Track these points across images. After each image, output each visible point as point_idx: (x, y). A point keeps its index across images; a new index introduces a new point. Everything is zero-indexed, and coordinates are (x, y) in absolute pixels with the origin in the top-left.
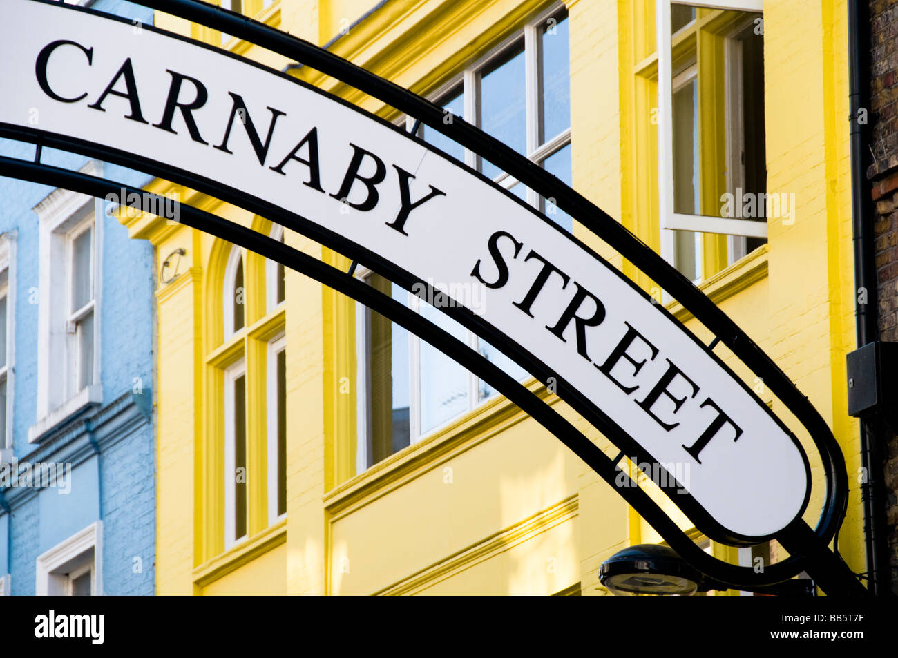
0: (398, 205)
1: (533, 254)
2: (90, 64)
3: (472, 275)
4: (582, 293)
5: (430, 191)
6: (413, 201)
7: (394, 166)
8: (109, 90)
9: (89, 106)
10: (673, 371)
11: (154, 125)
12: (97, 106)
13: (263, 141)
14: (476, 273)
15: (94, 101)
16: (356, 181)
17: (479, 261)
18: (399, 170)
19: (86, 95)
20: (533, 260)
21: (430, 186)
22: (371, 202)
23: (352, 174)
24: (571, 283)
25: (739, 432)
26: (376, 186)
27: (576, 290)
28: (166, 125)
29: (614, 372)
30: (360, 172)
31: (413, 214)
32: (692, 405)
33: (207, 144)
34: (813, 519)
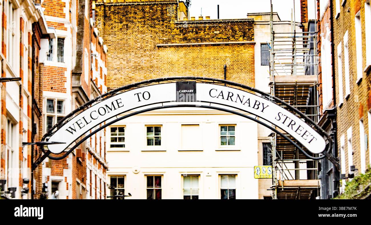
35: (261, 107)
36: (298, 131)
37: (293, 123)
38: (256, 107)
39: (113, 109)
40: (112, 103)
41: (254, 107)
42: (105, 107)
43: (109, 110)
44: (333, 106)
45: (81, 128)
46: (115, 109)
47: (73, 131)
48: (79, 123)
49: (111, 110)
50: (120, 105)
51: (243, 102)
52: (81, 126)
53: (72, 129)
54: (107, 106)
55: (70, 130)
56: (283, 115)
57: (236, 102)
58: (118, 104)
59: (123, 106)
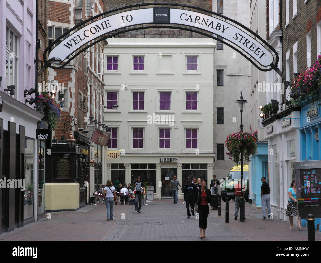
35: (222, 28)
36: (252, 48)
37: (247, 41)
38: (218, 28)
39: (102, 28)
40: (102, 24)
41: (216, 29)
42: (96, 27)
43: (99, 30)
44: (280, 28)
45: (76, 44)
46: (104, 29)
47: (70, 46)
48: (75, 39)
49: (101, 29)
50: (108, 26)
51: (208, 25)
52: (76, 42)
53: (69, 44)
54: (97, 26)
55: (67, 45)
56: (240, 35)
57: (202, 24)
58: (106, 24)
59: (111, 26)
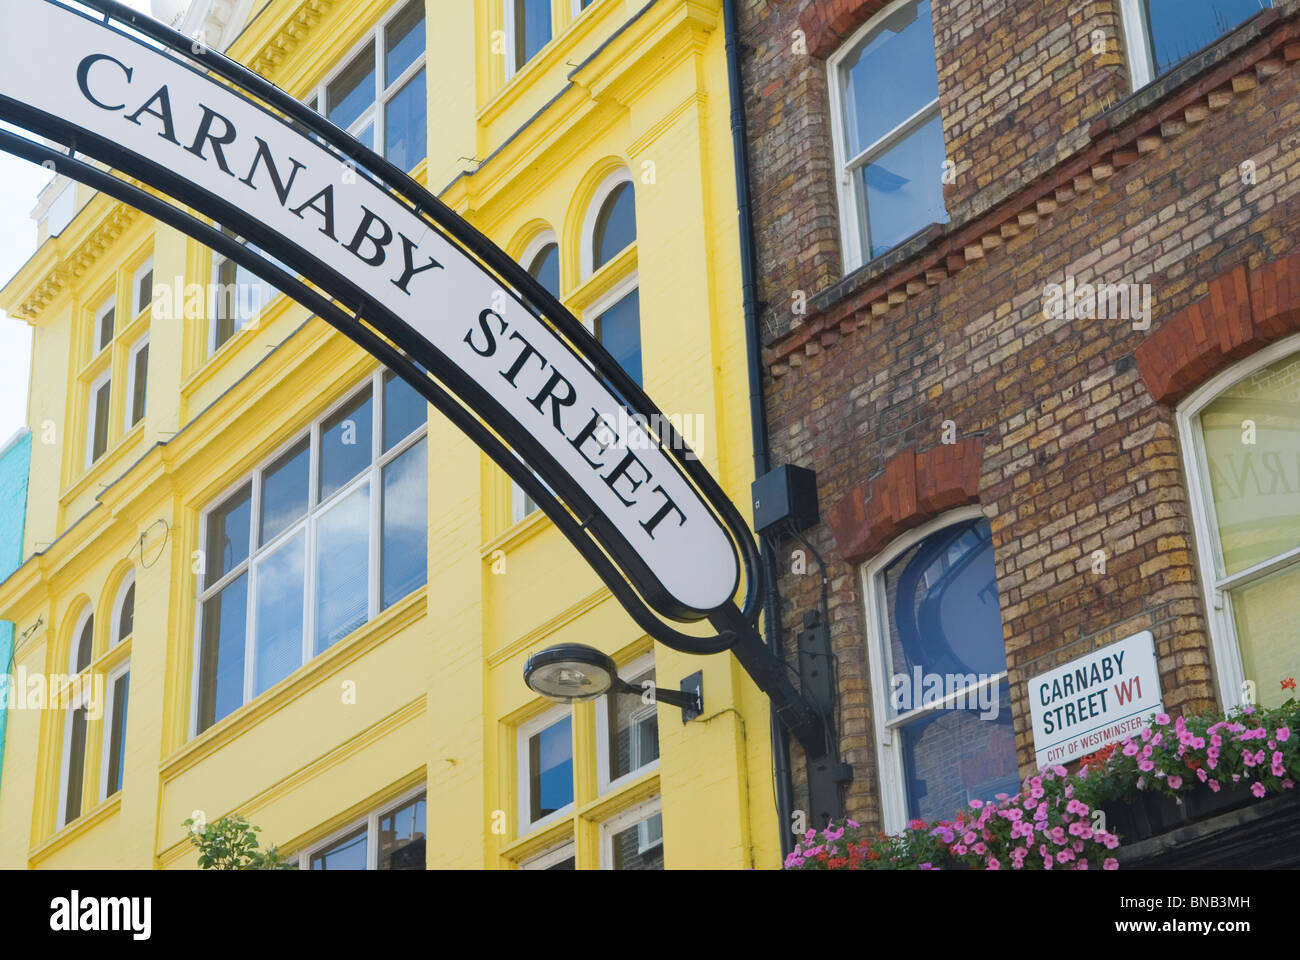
0: (401, 268)
1: (516, 335)
2: (129, 81)
3: (465, 340)
4: (557, 377)
5: (430, 262)
6: (416, 266)
7: (399, 233)
8: (145, 108)
9: (125, 117)
10: (631, 457)
11: (185, 147)
12: (133, 118)
13: (285, 185)
14: (468, 339)
15: (131, 114)
16: (366, 239)
17: (471, 330)
18: (403, 237)
19: (123, 106)
20: (516, 340)
21: (430, 258)
22: (378, 260)
23: (362, 232)
24: (548, 366)
25: (684, 519)
26: (384, 247)
27: (552, 373)
28: (196, 149)
29: (582, 448)
30: (370, 231)
31: (414, 277)
32: (646, 489)
33: (233, 175)
34: (740, 602)
